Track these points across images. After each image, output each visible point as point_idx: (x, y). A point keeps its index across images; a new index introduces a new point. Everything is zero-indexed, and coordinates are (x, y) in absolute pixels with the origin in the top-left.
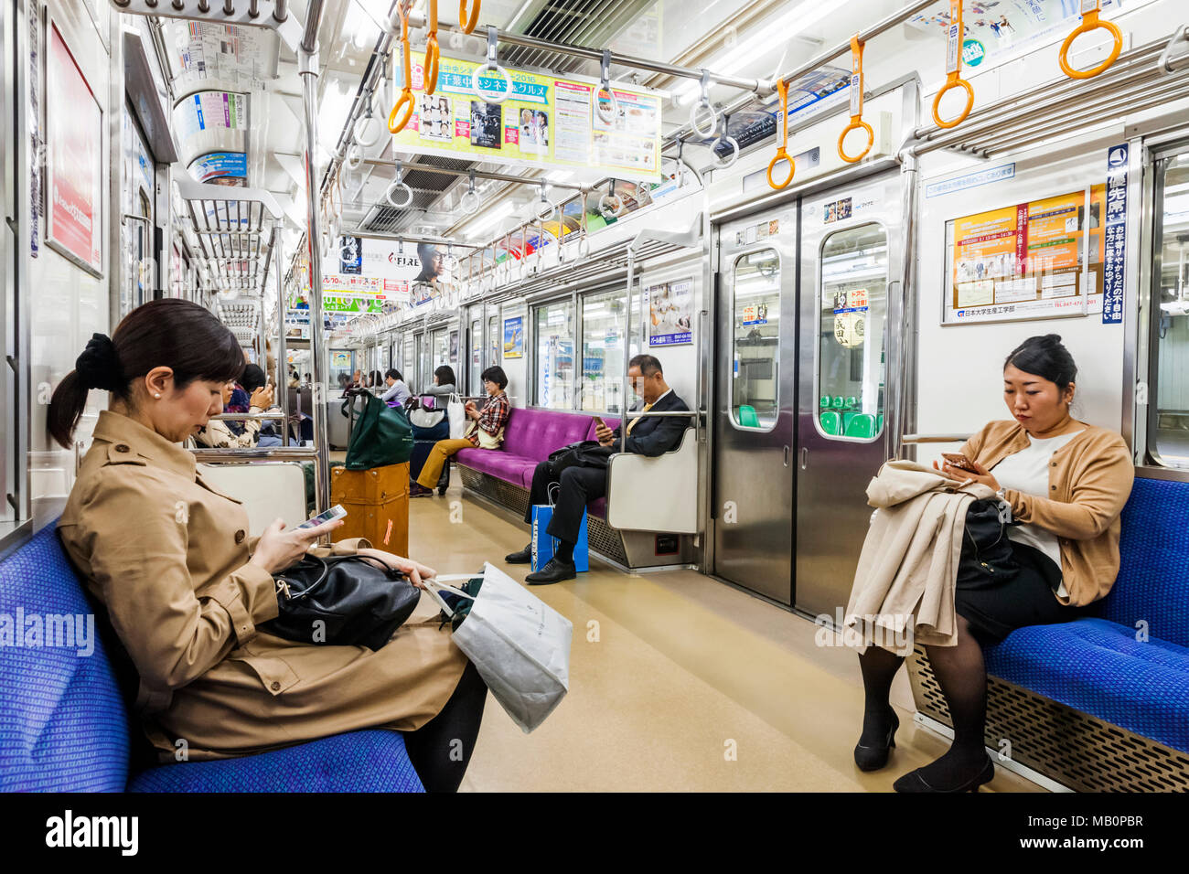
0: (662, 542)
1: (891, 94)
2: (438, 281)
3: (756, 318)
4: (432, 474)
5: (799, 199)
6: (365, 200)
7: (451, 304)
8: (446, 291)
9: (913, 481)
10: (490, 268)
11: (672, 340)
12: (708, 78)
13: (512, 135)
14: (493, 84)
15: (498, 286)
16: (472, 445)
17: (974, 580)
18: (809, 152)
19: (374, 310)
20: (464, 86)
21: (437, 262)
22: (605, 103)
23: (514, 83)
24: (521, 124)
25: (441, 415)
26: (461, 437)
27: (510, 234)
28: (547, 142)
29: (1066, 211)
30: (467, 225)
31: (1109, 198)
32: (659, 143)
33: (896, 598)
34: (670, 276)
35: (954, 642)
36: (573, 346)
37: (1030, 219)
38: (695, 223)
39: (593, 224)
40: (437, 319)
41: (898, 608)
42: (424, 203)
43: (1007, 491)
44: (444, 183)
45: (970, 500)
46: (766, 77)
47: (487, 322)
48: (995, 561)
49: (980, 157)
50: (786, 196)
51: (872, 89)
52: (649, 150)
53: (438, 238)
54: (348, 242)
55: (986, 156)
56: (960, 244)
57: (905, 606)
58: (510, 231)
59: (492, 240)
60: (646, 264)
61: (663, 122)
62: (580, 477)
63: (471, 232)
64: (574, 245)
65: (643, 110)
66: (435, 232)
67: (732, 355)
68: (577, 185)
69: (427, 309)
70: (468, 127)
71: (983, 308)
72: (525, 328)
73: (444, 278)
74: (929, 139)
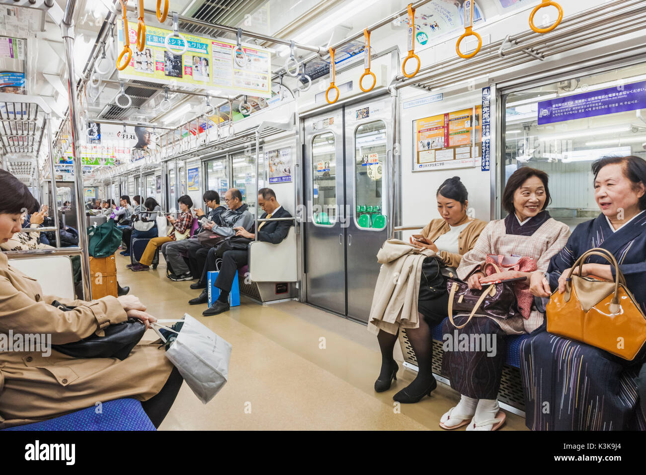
0: (279, 287)
1: (386, 56)
2: (148, 148)
3: (324, 168)
4: (149, 257)
5: (344, 107)
6: (101, 101)
7: (156, 161)
8: (153, 153)
9: (399, 250)
10: (179, 140)
11: (281, 180)
12: (294, 45)
13: (188, 70)
14: (177, 42)
15: (184, 150)
16: (172, 240)
17: (427, 295)
18: (348, 83)
19: (109, 164)
20: (160, 42)
21: (147, 137)
22: (240, 55)
23: (188, 42)
24: (194, 64)
25: (153, 224)
26: (165, 236)
27: (190, 122)
28: (208, 75)
29: (465, 117)
30: (165, 116)
31: (483, 112)
32: (270, 76)
33: (391, 307)
34: (280, 146)
35: (417, 326)
36: (228, 182)
37: (450, 120)
38: (291, 118)
39: (236, 117)
40: (148, 169)
41: (392, 312)
42: (138, 104)
43: (442, 251)
44: (150, 94)
45: (424, 257)
46: (323, 45)
47: (178, 170)
48: (436, 286)
49: (427, 90)
50: (336, 106)
51: (377, 53)
52: (265, 80)
53: (147, 123)
54: (92, 125)
55: (429, 89)
56: (419, 132)
57: (395, 311)
58: (189, 120)
59: (179, 126)
60: (266, 139)
61: (272, 65)
62: (233, 255)
63: (167, 120)
64: (226, 128)
65: (261, 59)
66: (145, 120)
67: (313, 186)
68: (227, 97)
69: (142, 163)
70: (163, 65)
71: (431, 163)
72: (200, 174)
73: (152, 146)
74: (403, 81)
